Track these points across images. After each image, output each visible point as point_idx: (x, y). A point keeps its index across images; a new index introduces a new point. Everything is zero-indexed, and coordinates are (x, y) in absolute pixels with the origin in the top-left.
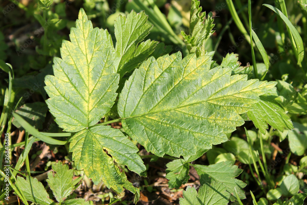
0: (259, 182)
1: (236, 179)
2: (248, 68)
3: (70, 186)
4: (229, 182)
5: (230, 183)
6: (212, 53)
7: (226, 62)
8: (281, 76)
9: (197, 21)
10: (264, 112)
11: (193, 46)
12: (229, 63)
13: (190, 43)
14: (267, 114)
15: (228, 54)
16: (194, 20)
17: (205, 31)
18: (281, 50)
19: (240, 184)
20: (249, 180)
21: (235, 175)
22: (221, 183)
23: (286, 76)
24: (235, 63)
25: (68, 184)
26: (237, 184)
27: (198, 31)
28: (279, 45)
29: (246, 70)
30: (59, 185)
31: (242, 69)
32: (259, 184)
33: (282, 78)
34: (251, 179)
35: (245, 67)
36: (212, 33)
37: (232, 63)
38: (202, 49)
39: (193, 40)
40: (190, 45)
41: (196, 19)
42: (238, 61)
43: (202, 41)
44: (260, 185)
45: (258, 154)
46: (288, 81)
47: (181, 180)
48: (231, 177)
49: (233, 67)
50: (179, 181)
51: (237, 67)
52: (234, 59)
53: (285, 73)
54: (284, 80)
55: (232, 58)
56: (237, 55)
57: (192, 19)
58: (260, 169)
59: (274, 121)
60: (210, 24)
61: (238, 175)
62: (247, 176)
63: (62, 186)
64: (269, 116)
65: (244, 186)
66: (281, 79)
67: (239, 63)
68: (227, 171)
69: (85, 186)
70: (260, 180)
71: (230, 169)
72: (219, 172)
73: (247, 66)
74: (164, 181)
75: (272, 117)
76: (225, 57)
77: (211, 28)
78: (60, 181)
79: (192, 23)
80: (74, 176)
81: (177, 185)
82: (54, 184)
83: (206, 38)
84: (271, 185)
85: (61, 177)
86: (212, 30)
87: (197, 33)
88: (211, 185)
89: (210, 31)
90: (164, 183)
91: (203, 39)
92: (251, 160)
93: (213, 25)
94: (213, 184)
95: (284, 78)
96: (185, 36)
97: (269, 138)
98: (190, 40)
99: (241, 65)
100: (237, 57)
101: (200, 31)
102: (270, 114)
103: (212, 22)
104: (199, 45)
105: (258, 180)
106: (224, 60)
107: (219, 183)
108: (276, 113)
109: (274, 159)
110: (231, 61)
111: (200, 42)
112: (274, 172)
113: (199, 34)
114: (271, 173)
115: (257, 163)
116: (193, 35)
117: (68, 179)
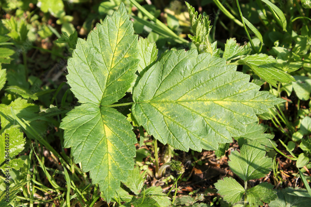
0: (283, 130)
1: (265, 134)
2: (246, 46)
3: (141, 180)
4: (260, 138)
5: (262, 138)
6: (215, 43)
7: (228, 47)
8: (273, 44)
9: (197, 23)
10: (270, 74)
11: (200, 43)
12: (231, 47)
13: (197, 41)
14: (273, 74)
15: (228, 40)
16: (194, 23)
17: (205, 28)
18: (266, 23)
19: (269, 136)
20: (274, 131)
21: (263, 131)
22: (255, 140)
23: (277, 43)
24: (235, 45)
25: (139, 179)
26: (267, 138)
27: (200, 30)
28: (263, 20)
29: (245, 48)
30: (132, 182)
31: (242, 48)
32: (283, 132)
33: (275, 44)
34: (275, 130)
35: (244, 46)
36: (210, 28)
37: (233, 46)
38: (207, 43)
39: (198, 38)
40: (198, 43)
41: (196, 21)
42: (237, 43)
43: (205, 37)
44: (285, 132)
45: (276, 109)
46: (280, 46)
47: (224, 148)
48: (261, 133)
49: (234, 49)
50: (223, 149)
51: (238, 47)
52: (233, 43)
53: (276, 41)
54: (276, 46)
55: (231, 42)
56: (235, 38)
57: (192, 23)
58: (279, 119)
59: (280, 79)
60: (206, 21)
61: (266, 130)
62: (271, 129)
63: (135, 182)
64: (275, 76)
65: (273, 137)
66: (274, 46)
67: (238, 44)
68: (256, 129)
69: (149, 177)
70: (283, 129)
71: (258, 128)
72: (250, 133)
73: (245, 44)
74: (208, 153)
75: (278, 76)
76: (226, 43)
77: (208, 24)
78: (132, 179)
79: (194, 25)
80: (141, 171)
81: (222, 153)
82: (129, 183)
83: (207, 33)
84: (292, 130)
85: (131, 176)
86: (210, 26)
87: (200, 32)
88: (248, 144)
89: (208, 27)
90: (209, 154)
91: (205, 35)
92: (272, 116)
93: (209, 22)
94: (249, 143)
95: (276, 44)
96: (192, 37)
97: (278, 94)
98: (196, 39)
99: (240, 45)
100: (235, 40)
101: (202, 29)
102: (275, 75)
103: (207, 19)
104: (203, 40)
105: (282, 129)
106: (226, 46)
107: (254, 141)
108: (279, 73)
109: (287, 109)
110: (231, 44)
111: (203, 38)
112: (290, 119)
113: (201, 32)
114: (289, 121)
115: (277, 116)
116: (197, 34)
117: (137, 175)
